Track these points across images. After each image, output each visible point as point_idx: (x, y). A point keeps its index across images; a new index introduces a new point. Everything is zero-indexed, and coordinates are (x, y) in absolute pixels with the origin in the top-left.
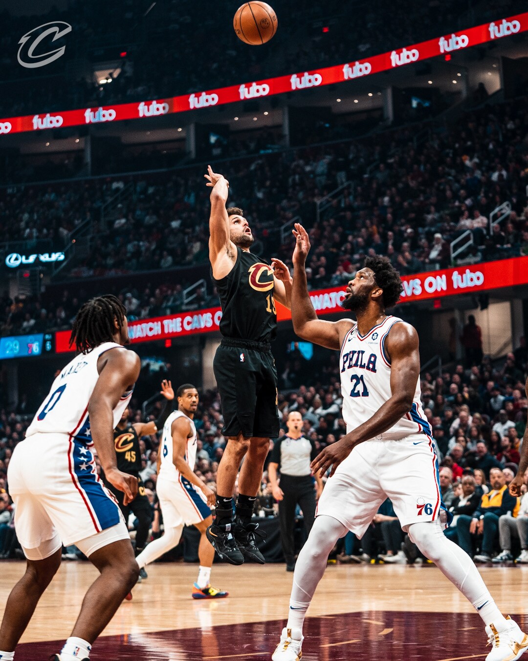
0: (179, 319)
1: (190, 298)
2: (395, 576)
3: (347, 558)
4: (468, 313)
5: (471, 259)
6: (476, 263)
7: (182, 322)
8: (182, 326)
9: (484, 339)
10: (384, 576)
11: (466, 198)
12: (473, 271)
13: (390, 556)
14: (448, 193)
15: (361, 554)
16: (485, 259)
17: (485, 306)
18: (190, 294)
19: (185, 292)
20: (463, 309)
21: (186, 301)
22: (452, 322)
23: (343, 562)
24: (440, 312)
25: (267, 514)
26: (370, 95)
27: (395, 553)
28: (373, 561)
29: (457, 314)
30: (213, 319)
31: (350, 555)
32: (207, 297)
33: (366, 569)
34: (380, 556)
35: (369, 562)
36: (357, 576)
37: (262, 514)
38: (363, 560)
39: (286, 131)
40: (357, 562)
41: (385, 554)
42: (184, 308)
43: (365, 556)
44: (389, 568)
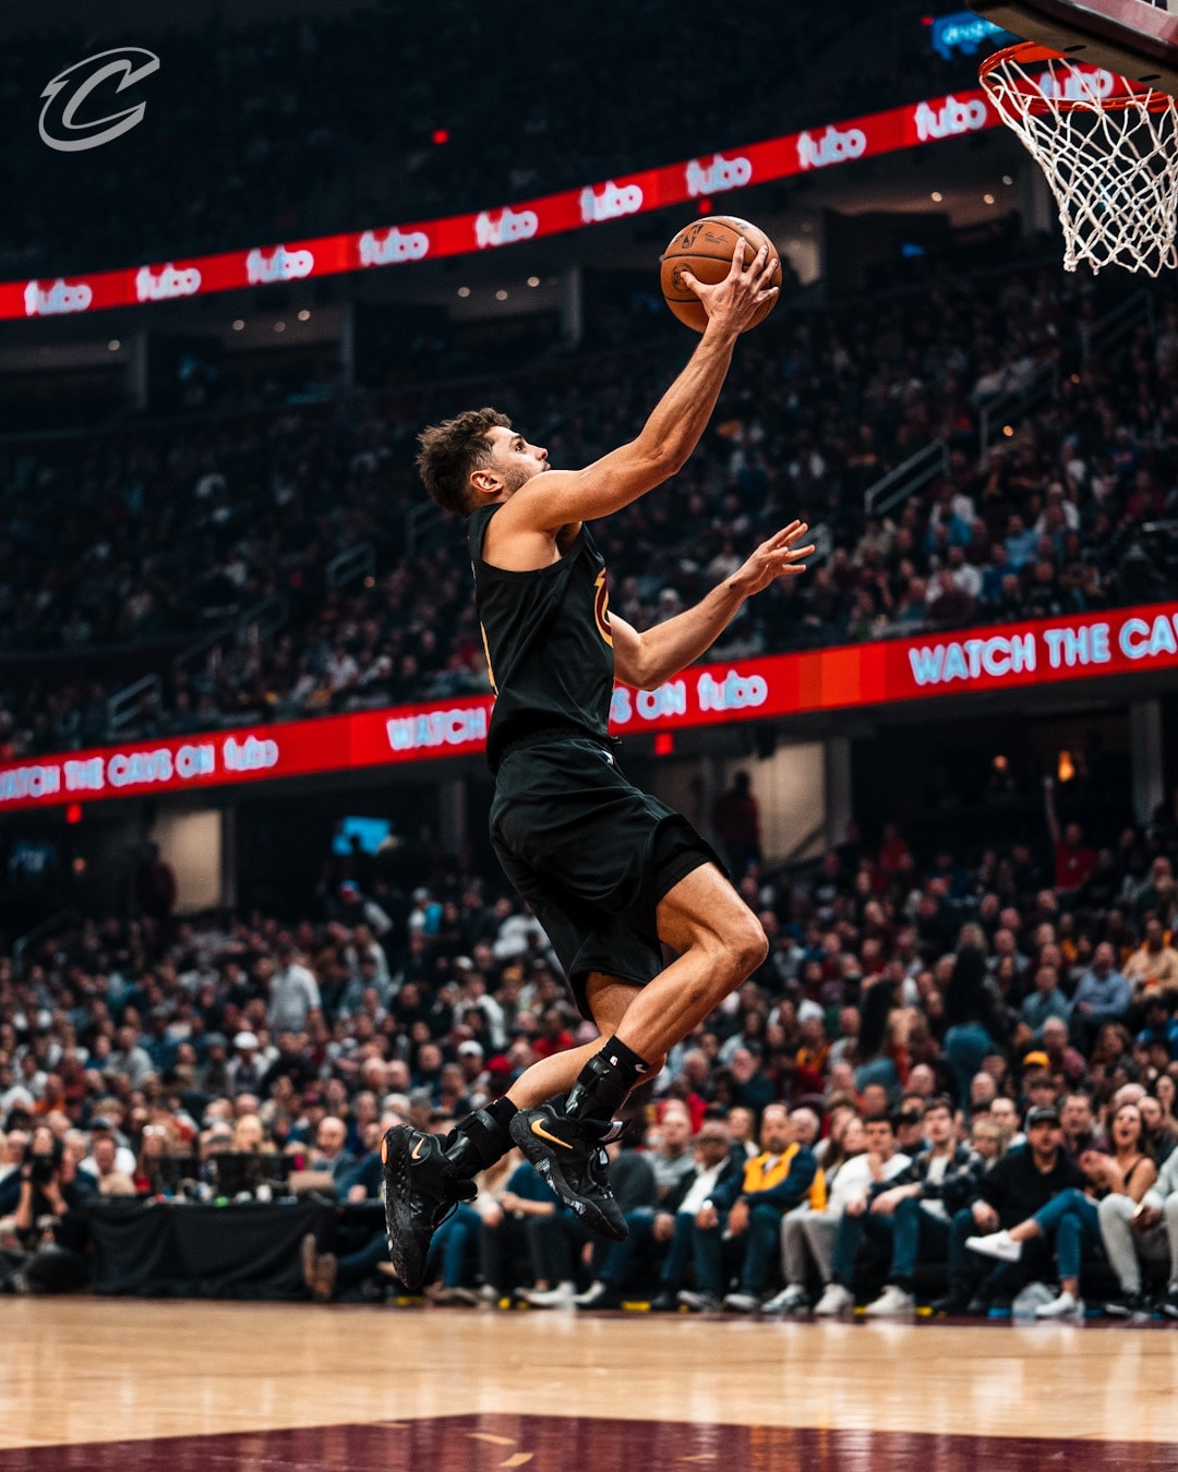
0: (98, 762)
1: (126, 716)
2: (551, 1337)
3: (446, 1294)
4: (733, 769)
5: (740, 649)
6: (753, 657)
7: (105, 767)
8: (106, 777)
9: (765, 823)
10: (528, 1337)
11: (735, 515)
12: (744, 674)
13: (543, 1292)
14: (696, 502)
15: (476, 1286)
16: (771, 649)
17: (767, 752)
18: (124, 706)
19: (114, 702)
20: (722, 755)
21: (116, 721)
22: (697, 786)
23: (441, 1304)
24: (670, 761)
25: (276, 1193)
26: (534, 282)
27: (552, 1287)
28: (505, 1303)
29: (706, 769)
30: (173, 761)
31: (454, 1285)
32: (164, 716)
33: (487, 1320)
34: (520, 1291)
35: (495, 1304)
36: (466, 1335)
37: (264, 1193)
38: (483, 1299)
39: (347, 355)
40: (469, 1305)
41: (531, 1286)
42: (111, 736)
43: (488, 1291)
44: (540, 1319)
